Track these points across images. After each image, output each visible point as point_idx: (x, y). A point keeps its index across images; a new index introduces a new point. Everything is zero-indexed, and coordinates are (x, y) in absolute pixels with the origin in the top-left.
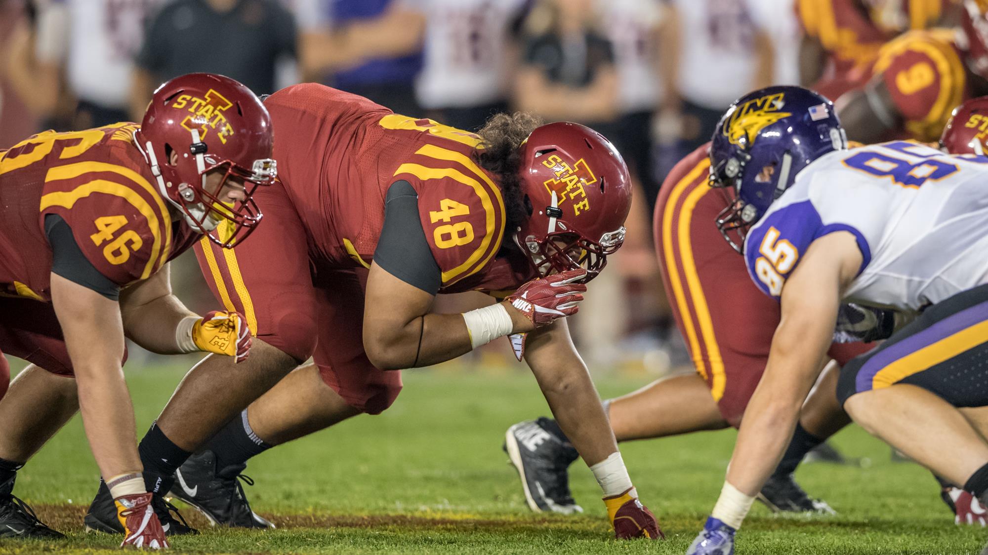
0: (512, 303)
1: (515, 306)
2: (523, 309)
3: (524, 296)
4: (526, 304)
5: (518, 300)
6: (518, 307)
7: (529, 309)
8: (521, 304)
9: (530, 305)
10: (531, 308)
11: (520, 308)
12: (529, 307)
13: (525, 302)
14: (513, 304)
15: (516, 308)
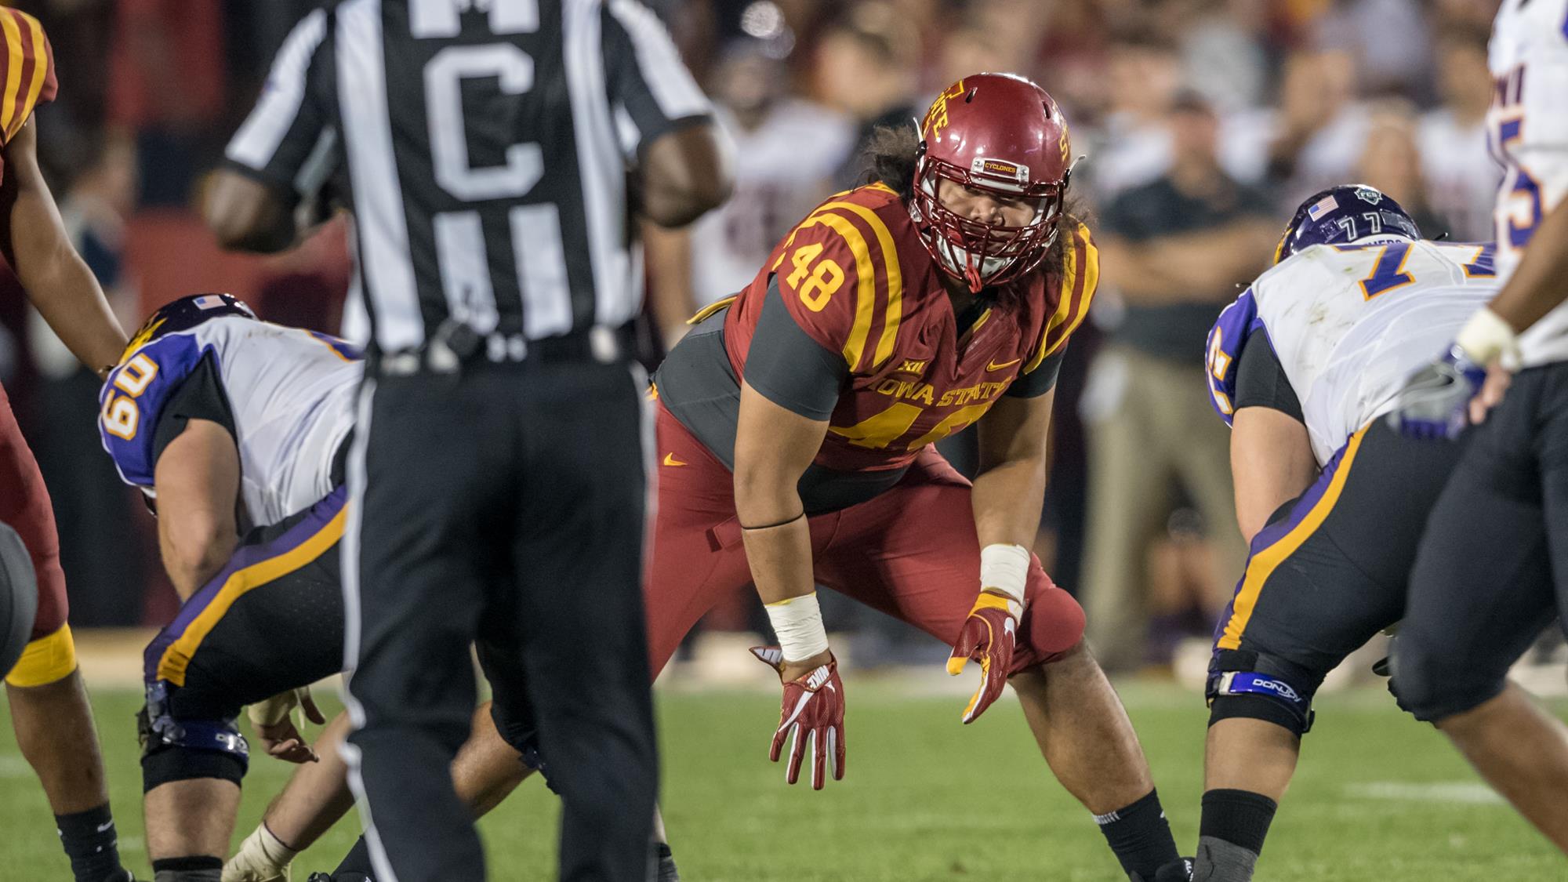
0: (827, 665)
1: (820, 668)
2: (813, 676)
3: (830, 685)
4: (819, 683)
5: (828, 674)
6: (818, 670)
7: (810, 684)
8: (821, 676)
9: (815, 687)
10: (811, 686)
11: (815, 673)
12: (813, 686)
13: (821, 683)
14: (824, 667)
15: (818, 667)
